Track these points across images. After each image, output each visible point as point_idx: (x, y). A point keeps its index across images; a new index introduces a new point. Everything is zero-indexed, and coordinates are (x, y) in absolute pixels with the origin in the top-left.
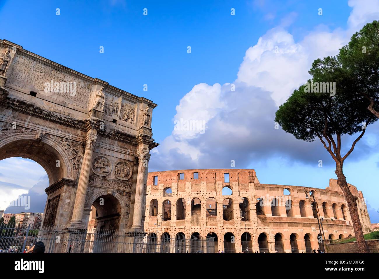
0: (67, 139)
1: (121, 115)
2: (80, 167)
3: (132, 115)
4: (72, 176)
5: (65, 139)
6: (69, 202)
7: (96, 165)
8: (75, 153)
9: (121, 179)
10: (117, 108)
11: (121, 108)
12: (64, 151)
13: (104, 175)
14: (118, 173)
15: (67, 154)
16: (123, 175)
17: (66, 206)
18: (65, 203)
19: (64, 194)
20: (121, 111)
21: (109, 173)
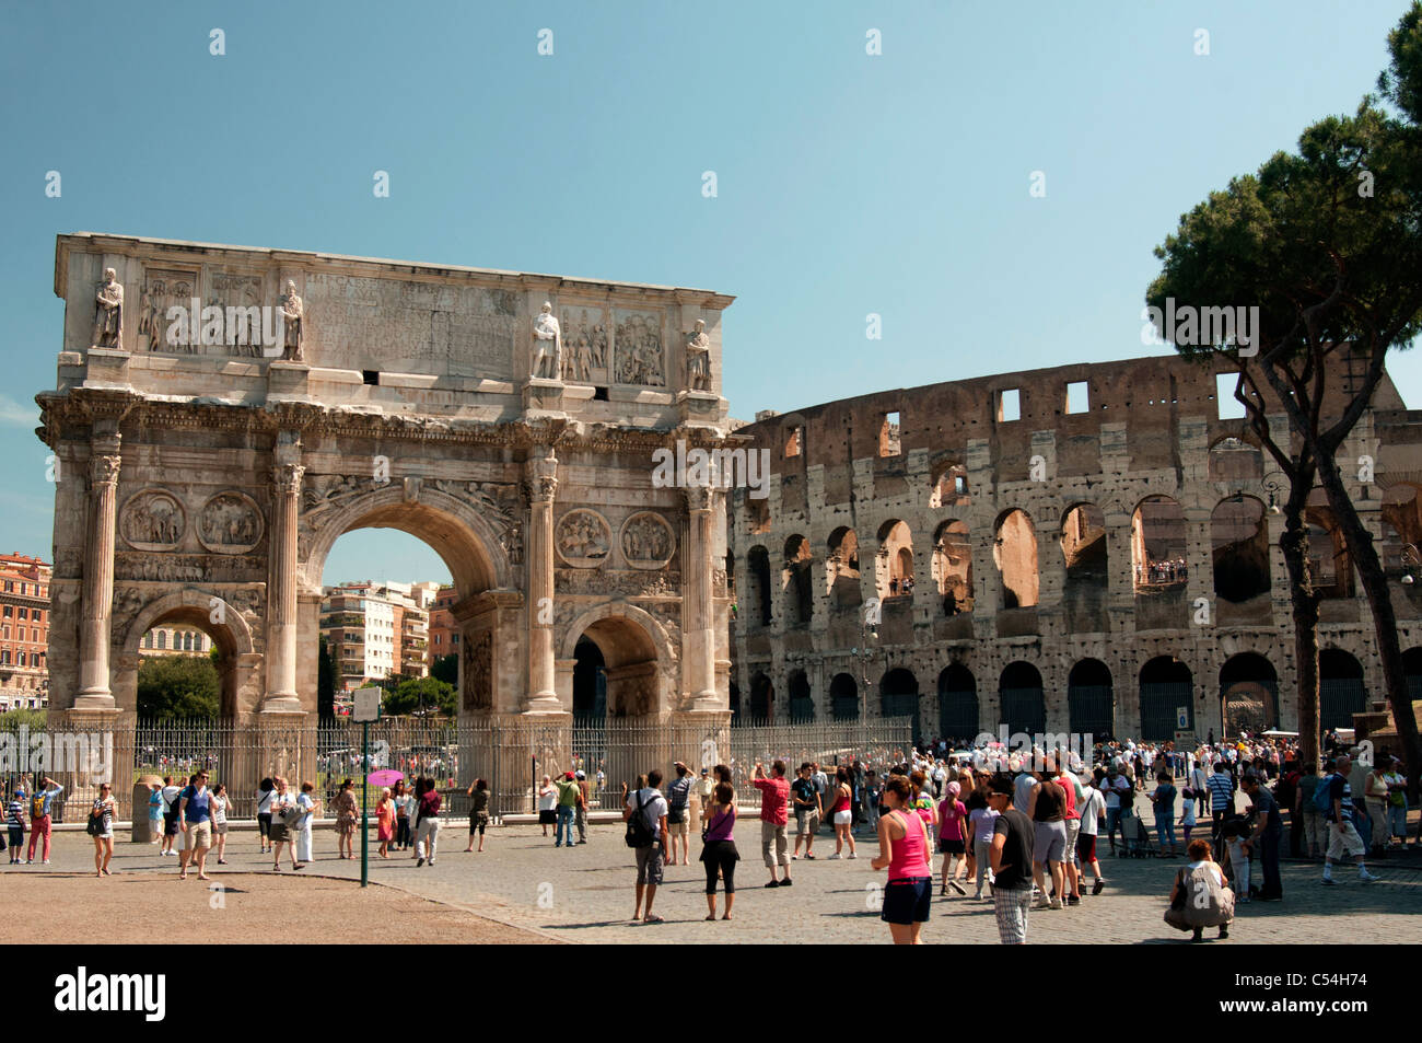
0: (479, 483)
1: (618, 365)
2: (526, 553)
3: (656, 357)
4: (512, 582)
5: (475, 484)
6: (517, 649)
7: (569, 541)
8: (508, 519)
9: (645, 565)
10: (602, 347)
11: (616, 343)
12: (479, 520)
13: (595, 565)
14: (633, 551)
15: (486, 523)
16: (648, 555)
17: (511, 660)
18: (506, 652)
19: (499, 630)
20: (618, 353)
21: (608, 556)
